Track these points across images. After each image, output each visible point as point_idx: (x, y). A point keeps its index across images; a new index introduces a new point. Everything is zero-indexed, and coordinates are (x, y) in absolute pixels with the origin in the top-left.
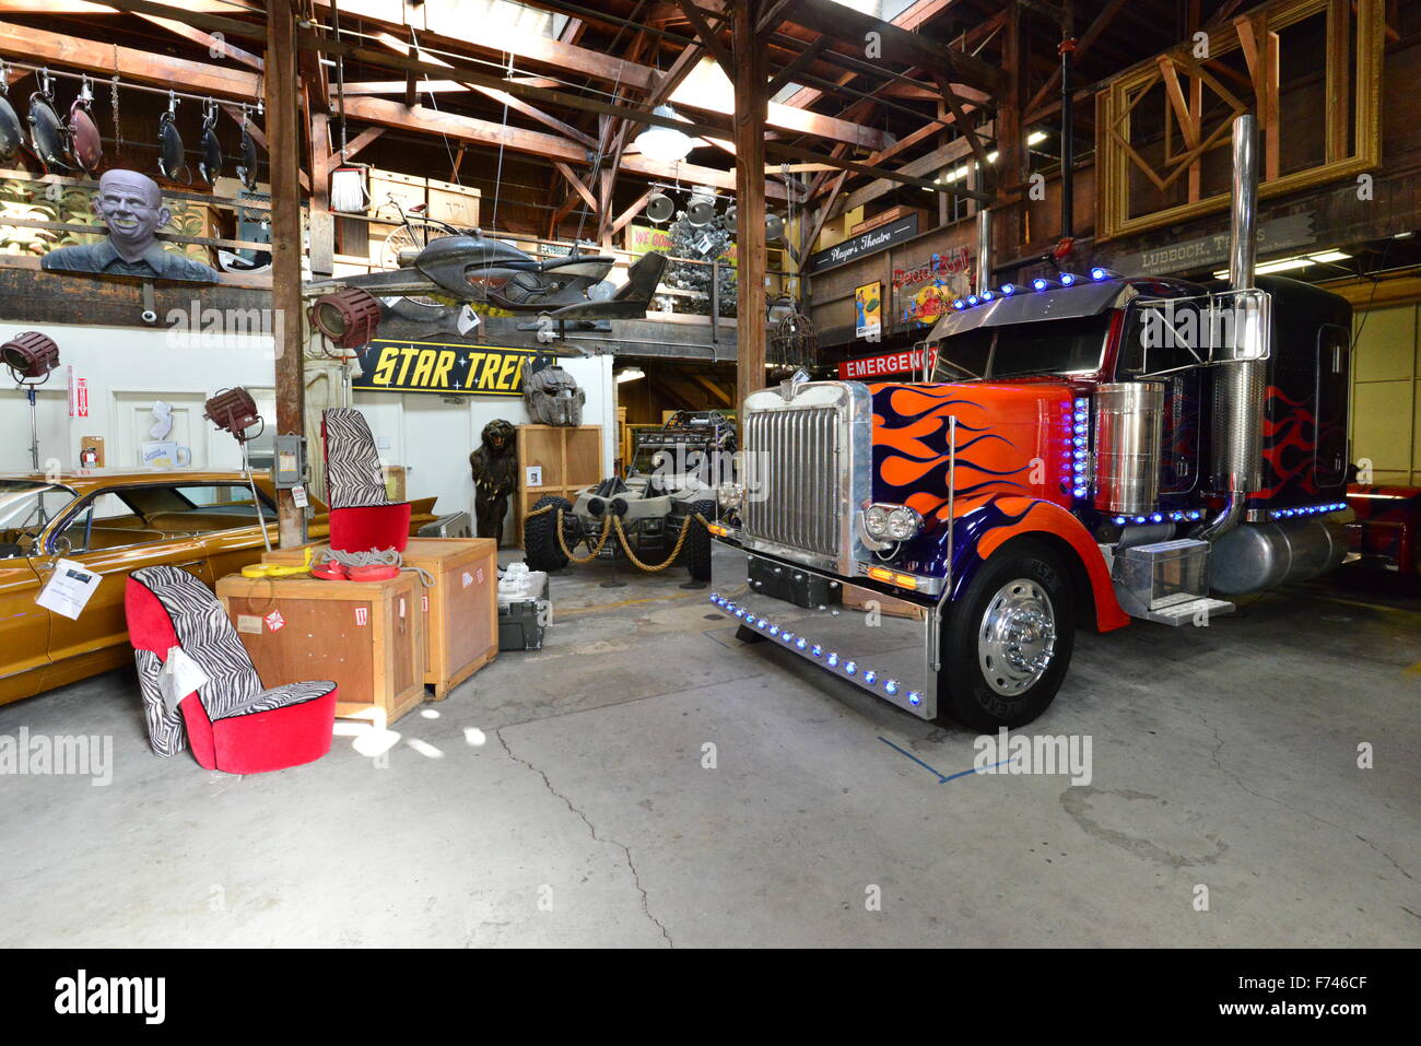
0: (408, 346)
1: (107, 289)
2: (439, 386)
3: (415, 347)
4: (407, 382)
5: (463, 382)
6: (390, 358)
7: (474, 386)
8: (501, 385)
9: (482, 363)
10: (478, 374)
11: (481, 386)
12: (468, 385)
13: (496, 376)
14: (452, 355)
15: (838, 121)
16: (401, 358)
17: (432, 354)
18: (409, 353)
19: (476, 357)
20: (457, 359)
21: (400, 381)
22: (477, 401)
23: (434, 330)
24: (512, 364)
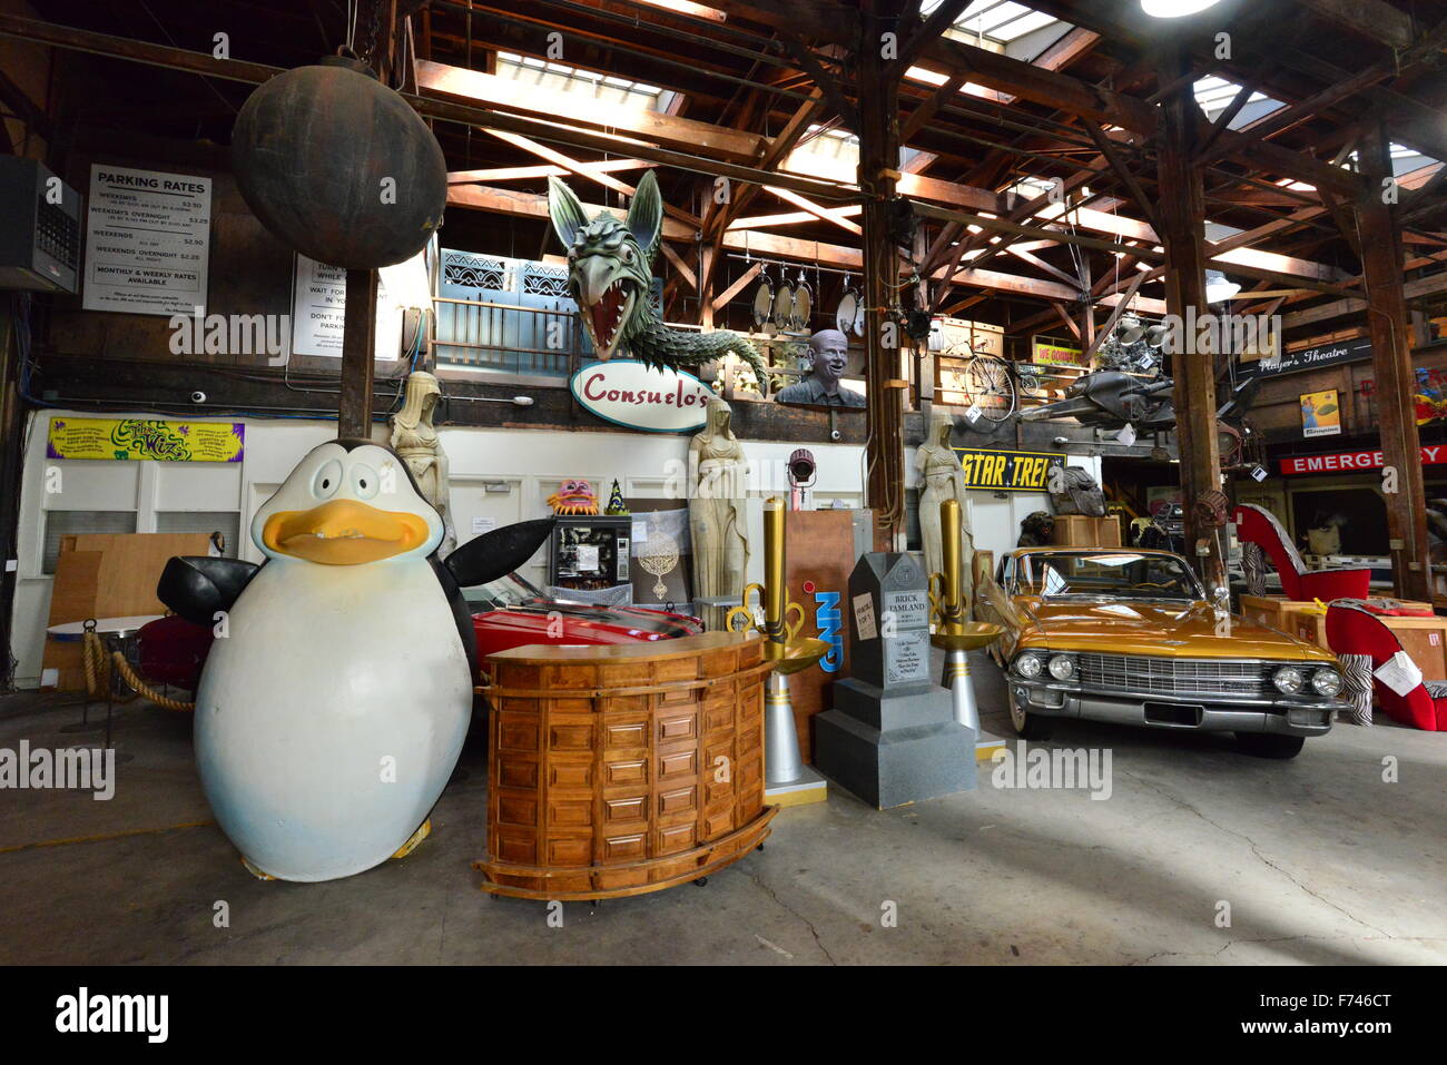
0: (978, 453)
1: (811, 416)
2: (997, 485)
3: (983, 453)
4: (979, 484)
5: (1011, 482)
6: (968, 463)
7: (1018, 484)
8: (1034, 484)
9: (1022, 464)
10: (1020, 476)
11: (1022, 484)
12: (1014, 484)
13: (1031, 475)
14: (1003, 459)
15: (1304, 262)
16: (974, 462)
17: (992, 458)
18: (979, 458)
19: (1018, 460)
20: (1007, 462)
21: (975, 482)
22: (1018, 496)
23: (990, 440)
24: (1041, 465)
